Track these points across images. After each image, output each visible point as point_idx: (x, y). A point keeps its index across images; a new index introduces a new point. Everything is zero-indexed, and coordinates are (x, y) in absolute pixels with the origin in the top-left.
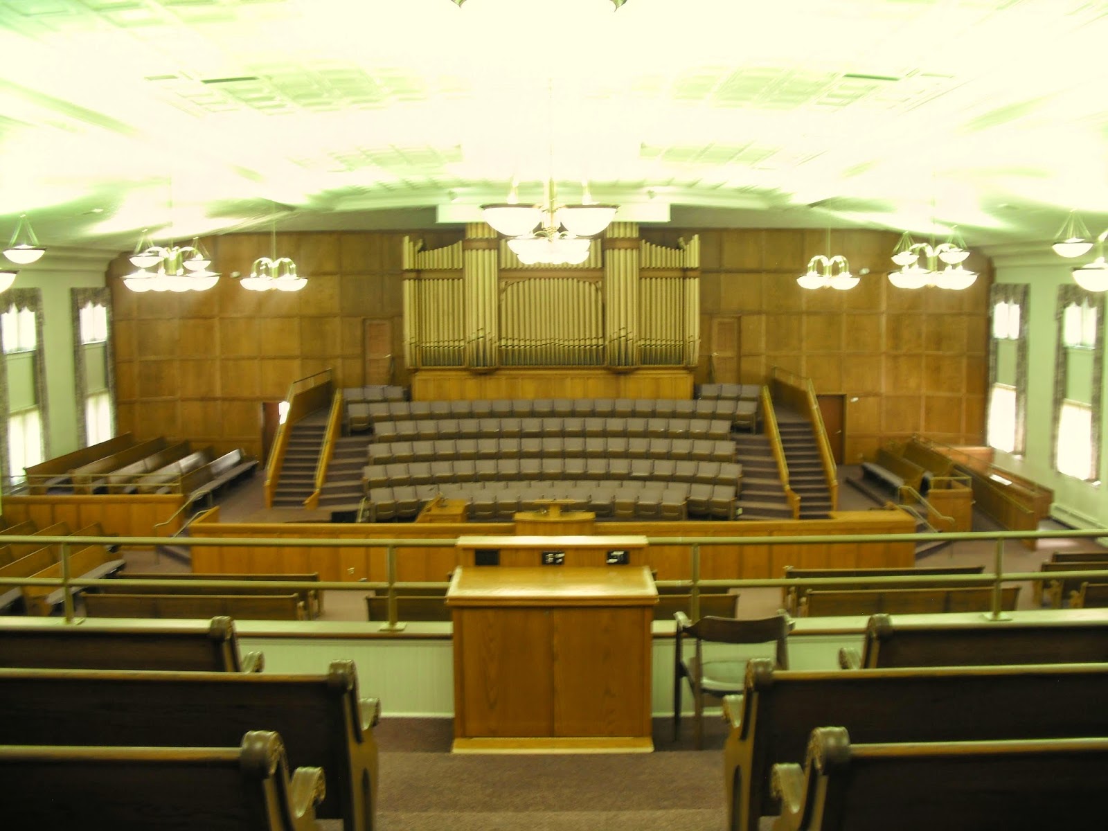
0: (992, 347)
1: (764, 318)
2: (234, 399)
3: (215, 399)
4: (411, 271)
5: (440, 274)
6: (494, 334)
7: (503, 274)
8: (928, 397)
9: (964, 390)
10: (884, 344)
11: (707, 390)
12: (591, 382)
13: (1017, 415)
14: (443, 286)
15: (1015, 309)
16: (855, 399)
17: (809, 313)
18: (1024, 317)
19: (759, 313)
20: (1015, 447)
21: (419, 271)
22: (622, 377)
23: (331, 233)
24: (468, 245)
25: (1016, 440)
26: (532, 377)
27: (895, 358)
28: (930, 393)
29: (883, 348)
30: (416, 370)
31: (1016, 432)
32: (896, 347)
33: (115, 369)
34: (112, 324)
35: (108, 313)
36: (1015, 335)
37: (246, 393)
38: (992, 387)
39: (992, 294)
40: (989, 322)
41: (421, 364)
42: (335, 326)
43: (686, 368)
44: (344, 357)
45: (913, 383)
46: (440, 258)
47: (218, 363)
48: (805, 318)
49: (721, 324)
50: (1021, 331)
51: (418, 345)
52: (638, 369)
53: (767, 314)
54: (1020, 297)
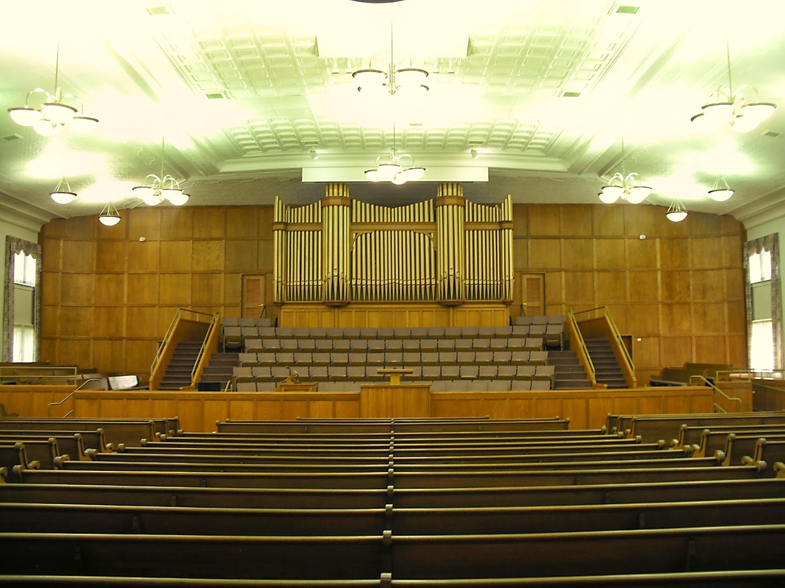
0: (748, 292)
1: (563, 273)
2: (137, 339)
3: (121, 339)
4: (281, 223)
5: (303, 226)
6: (347, 273)
7: (354, 227)
8: (699, 337)
9: (727, 330)
10: (660, 294)
11: (520, 320)
12: (426, 314)
13: (775, 340)
14: (306, 236)
15: (767, 256)
16: (639, 340)
17: (599, 271)
18: (775, 260)
19: (560, 270)
20: (776, 366)
21: (286, 224)
22: (451, 310)
23: (219, 207)
24: (325, 202)
25: (776, 360)
26: (377, 311)
27: (670, 306)
28: (699, 333)
29: (660, 299)
30: (283, 304)
31: (776, 353)
32: (670, 297)
33: (41, 311)
34: (41, 274)
35: (38, 264)
36: (768, 276)
37: (147, 334)
38: (751, 323)
39: (745, 250)
40: (745, 272)
41: (286, 299)
42: (220, 281)
43: (504, 303)
44: (225, 306)
45: (685, 325)
46: (302, 215)
47: (125, 309)
48: (596, 274)
49: (528, 279)
50: (773, 271)
51: (285, 283)
52: (464, 303)
53: (566, 271)
54: (771, 245)
